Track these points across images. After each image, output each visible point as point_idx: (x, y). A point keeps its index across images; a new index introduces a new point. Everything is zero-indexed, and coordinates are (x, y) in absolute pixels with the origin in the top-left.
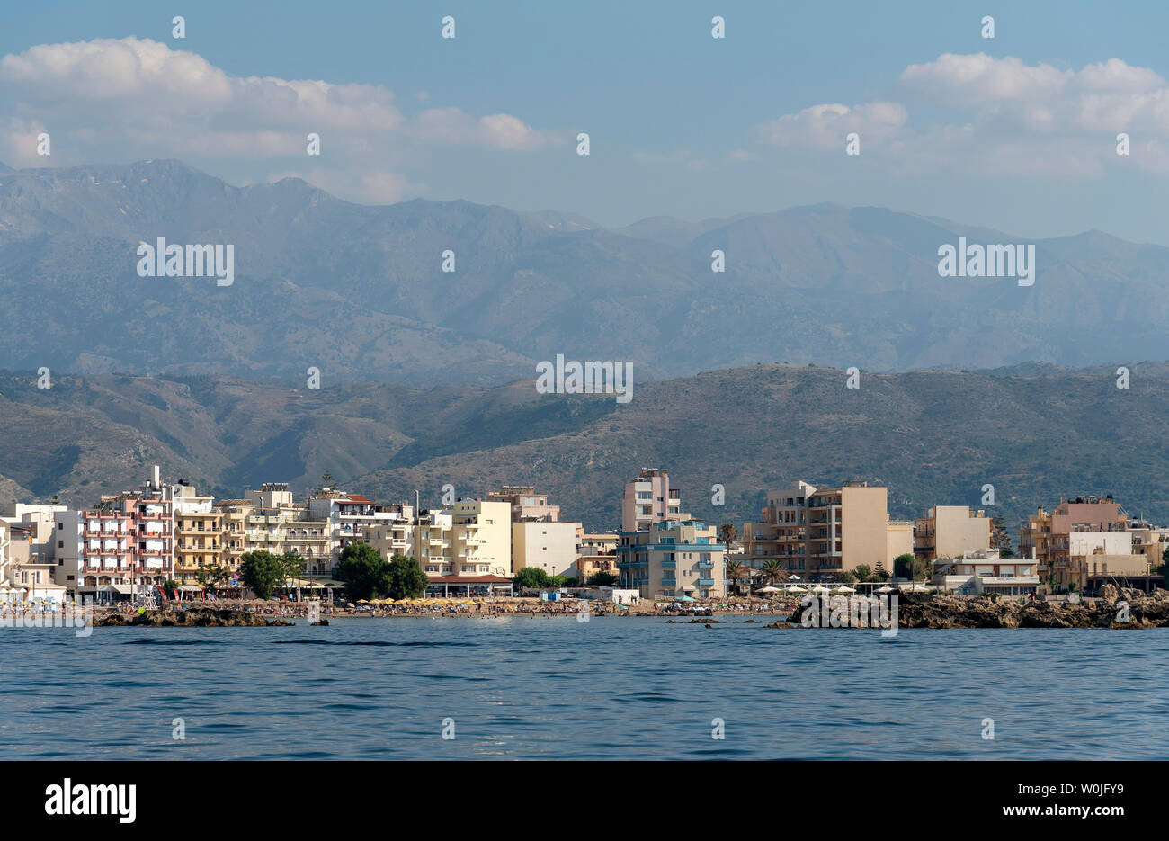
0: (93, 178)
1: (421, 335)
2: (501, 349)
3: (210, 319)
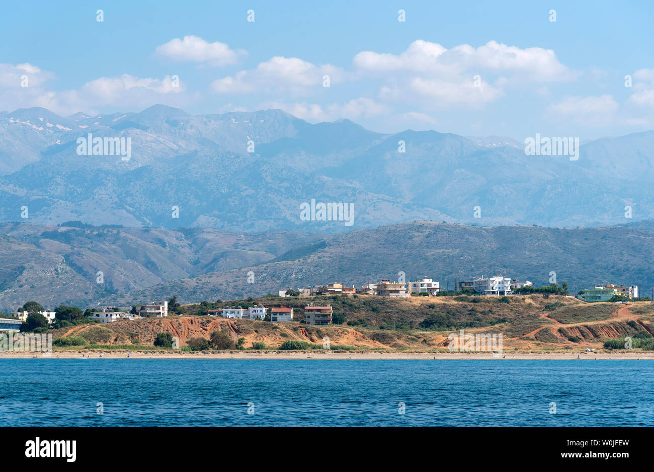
0: (234, 120)
1: (393, 205)
2: (437, 213)
3: (276, 196)
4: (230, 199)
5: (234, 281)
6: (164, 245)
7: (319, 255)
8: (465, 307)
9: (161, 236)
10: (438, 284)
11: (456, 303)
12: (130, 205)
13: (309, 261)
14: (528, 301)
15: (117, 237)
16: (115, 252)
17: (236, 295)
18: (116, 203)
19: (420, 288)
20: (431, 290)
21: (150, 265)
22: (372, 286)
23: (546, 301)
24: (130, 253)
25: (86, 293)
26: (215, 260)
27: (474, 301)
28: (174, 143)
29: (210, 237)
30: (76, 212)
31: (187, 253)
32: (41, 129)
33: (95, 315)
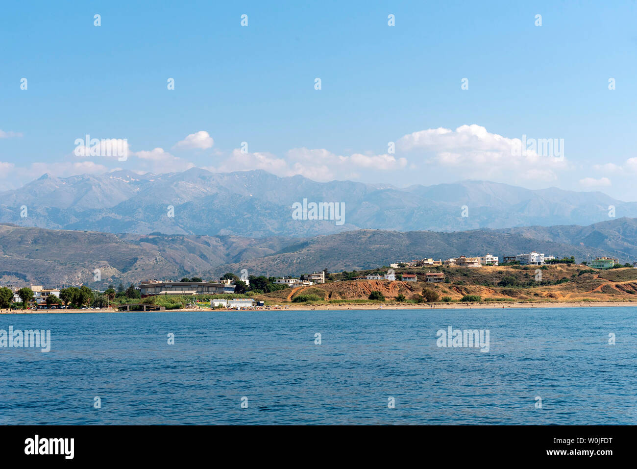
0: (237, 176)
3: (263, 218)
4: (237, 220)
5: (261, 265)
6: (209, 245)
7: (308, 249)
8: (520, 272)
9: (207, 240)
10: (497, 258)
11: (514, 270)
12: (182, 224)
13: (303, 252)
14: (559, 268)
15: (183, 241)
16: (183, 249)
17: (263, 272)
18: (174, 222)
19: (487, 261)
20: (493, 262)
21: (203, 256)
22: (452, 260)
23: (569, 268)
24: (192, 250)
25: (174, 273)
26: (240, 253)
27: (525, 269)
28: (205, 189)
29: (234, 240)
30: (151, 228)
31: (222, 250)
32: (128, 182)
33: (277, 281)
